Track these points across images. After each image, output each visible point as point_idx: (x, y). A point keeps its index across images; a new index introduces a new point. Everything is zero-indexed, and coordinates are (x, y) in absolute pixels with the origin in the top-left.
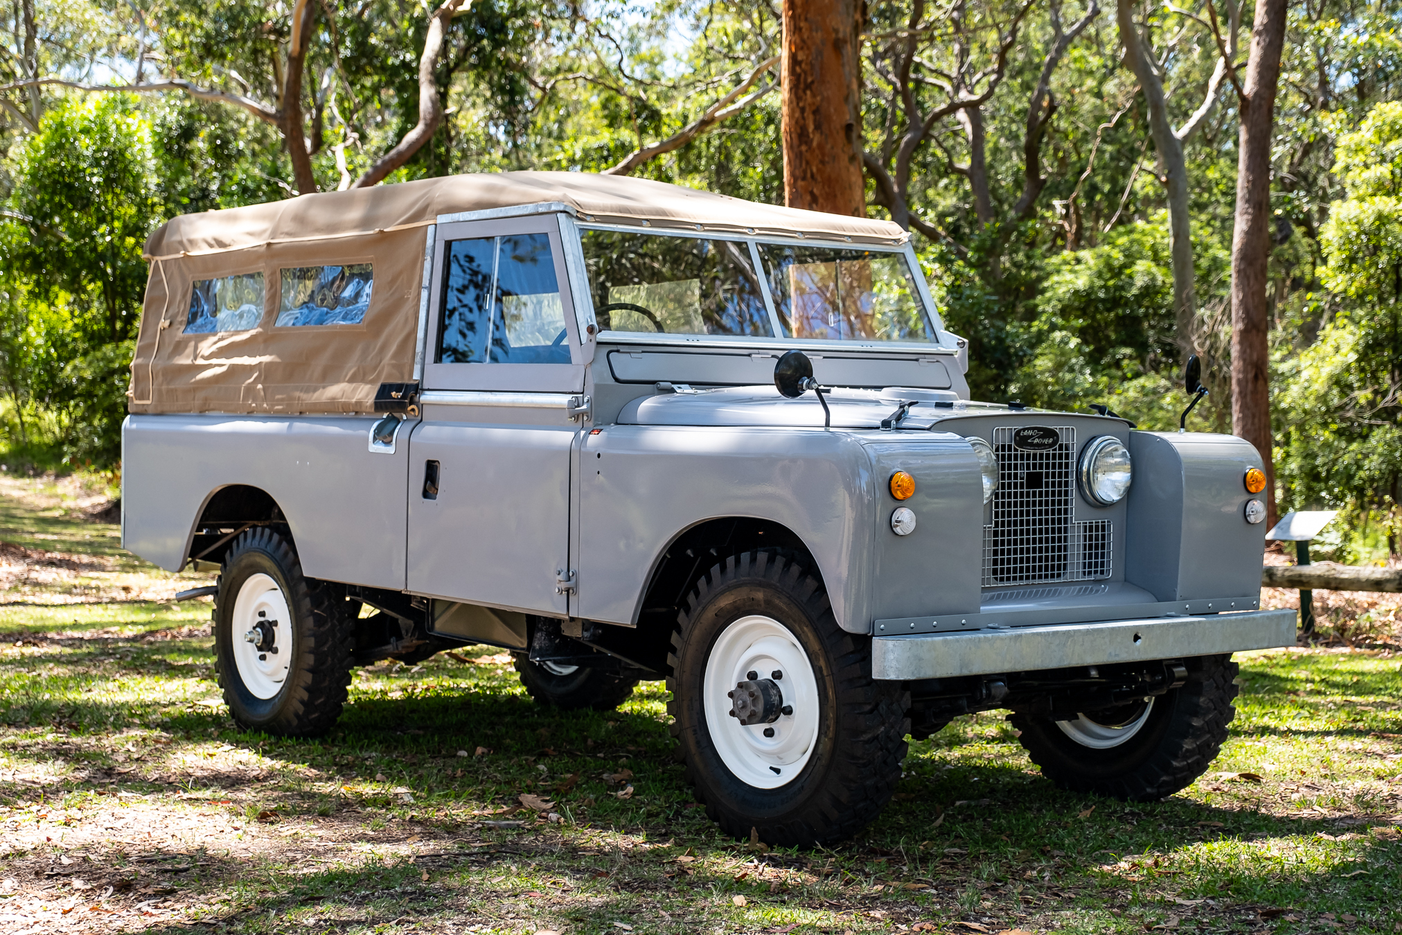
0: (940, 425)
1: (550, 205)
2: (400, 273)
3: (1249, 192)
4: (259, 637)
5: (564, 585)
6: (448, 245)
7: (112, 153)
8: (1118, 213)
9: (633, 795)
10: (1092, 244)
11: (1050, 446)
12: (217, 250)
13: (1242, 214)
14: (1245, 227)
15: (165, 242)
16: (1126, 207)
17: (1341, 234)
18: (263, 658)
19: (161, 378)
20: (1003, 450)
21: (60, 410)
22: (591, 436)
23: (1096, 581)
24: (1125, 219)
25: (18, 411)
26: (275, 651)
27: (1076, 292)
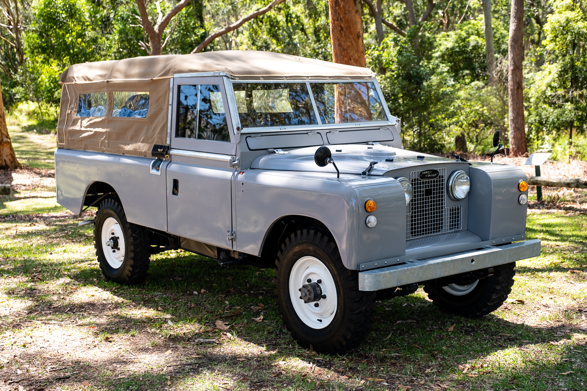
0: (387, 174)
1: (220, 73)
2: (160, 97)
3: (516, 14)
4: (112, 243)
5: (230, 237)
6: (179, 87)
7: (70, 5)
8: (463, 16)
9: (263, 320)
10: (454, 29)
11: (435, 177)
12: (88, 82)
13: (513, 23)
14: (514, 28)
15: (67, 77)
16: (467, 13)
17: (552, 27)
18: (114, 251)
19: (68, 135)
20: (415, 181)
21: (56, 106)
22: (240, 175)
23: (455, 232)
24: (466, 18)
25: (40, 108)
26: (119, 249)
27: (447, 49)
